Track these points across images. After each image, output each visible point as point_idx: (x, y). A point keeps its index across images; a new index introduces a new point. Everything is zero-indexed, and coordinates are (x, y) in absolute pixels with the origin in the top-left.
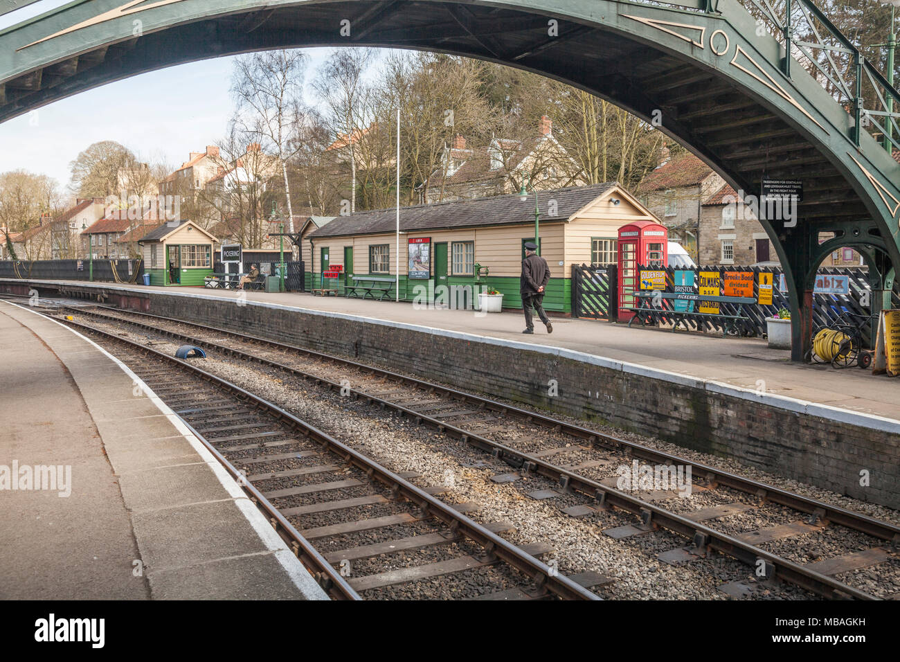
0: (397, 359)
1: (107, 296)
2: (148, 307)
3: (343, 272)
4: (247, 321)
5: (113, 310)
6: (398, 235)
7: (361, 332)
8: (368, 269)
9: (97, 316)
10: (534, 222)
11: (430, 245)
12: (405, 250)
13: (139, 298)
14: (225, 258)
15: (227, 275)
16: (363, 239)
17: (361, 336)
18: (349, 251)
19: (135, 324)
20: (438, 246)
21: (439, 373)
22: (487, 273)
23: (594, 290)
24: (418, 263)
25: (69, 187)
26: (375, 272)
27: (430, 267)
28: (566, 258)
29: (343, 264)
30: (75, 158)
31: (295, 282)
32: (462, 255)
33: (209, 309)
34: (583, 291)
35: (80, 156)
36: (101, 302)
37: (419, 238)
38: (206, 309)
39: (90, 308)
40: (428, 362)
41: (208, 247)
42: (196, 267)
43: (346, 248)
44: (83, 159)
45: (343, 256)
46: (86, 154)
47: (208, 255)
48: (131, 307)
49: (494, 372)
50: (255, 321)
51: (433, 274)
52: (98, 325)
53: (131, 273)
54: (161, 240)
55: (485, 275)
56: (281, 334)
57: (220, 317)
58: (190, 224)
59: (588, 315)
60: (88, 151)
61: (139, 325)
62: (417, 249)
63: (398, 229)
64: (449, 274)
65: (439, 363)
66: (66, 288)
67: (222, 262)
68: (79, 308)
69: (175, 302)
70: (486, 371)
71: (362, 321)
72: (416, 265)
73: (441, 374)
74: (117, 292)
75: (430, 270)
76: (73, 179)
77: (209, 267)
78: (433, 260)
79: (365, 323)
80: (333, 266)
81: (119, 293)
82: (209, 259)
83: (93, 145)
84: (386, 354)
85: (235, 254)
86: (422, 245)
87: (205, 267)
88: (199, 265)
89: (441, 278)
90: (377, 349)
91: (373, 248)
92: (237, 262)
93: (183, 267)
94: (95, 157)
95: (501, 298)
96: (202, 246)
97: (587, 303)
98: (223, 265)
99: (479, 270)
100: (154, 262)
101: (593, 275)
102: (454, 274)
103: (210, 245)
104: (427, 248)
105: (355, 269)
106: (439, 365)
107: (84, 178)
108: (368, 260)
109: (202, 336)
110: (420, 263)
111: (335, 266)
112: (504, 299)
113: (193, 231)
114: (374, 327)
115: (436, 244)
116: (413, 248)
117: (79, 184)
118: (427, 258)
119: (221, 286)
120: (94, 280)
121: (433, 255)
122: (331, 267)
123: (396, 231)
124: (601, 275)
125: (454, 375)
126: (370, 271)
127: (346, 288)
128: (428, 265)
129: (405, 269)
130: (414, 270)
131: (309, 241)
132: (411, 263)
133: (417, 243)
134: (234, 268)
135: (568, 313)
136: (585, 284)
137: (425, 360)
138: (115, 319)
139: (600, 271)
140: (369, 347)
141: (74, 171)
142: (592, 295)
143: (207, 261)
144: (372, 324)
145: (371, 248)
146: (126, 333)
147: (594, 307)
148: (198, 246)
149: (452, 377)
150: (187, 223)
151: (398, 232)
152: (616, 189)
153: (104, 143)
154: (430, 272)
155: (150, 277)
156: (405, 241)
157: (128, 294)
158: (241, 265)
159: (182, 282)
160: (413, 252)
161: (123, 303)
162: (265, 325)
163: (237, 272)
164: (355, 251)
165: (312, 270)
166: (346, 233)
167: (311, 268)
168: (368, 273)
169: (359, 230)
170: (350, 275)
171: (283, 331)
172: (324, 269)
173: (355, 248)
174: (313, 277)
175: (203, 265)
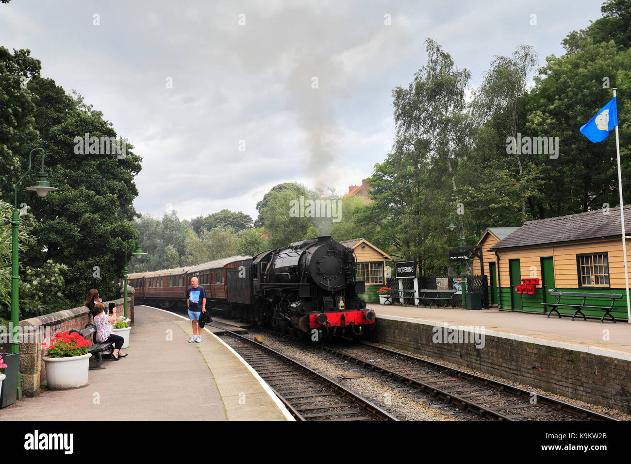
3: (541, 286)
6: (624, 240)
8: (577, 282)
14: (400, 275)
15: (401, 291)
16: (568, 248)
18: (546, 262)
26: (587, 285)
29: (540, 278)
41: (380, 264)
42: (370, 284)
43: (543, 260)
45: (540, 268)
47: (381, 272)
56: (497, 367)
58: (364, 243)
67: (396, 278)
77: (382, 283)
80: (526, 280)
82: (382, 276)
85: (409, 270)
87: (379, 284)
88: (372, 282)
91: (582, 258)
92: (412, 278)
96: (375, 263)
98: (397, 282)
103: (383, 262)
105: (557, 282)
108: (576, 272)
111: (529, 280)
113: (367, 248)
122: (524, 280)
123: (621, 235)
126: (580, 284)
127: (545, 306)
131: (494, 253)
134: (409, 284)
143: (380, 278)
145: (580, 258)
148: (372, 263)
150: (361, 242)
151: (624, 236)
158: (416, 281)
163: (413, 288)
164: (556, 262)
165: (500, 284)
166: (543, 242)
167: (498, 283)
168: (577, 286)
169: (560, 237)
170: (550, 290)
171: (499, 364)
172: (515, 284)
173: (555, 258)
174: (501, 293)
175: (376, 282)
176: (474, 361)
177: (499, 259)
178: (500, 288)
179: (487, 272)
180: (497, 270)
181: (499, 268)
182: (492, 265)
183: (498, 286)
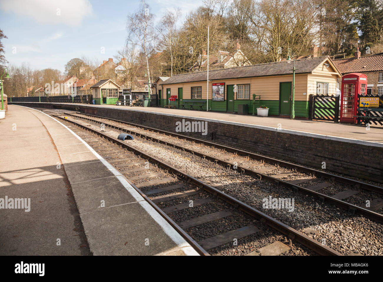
0: (245, 143)
1: (79, 109)
2: (96, 113)
3: (177, 98)
4: (143, 119)
5: (82, 114)
6: (208, 82)
7: (216, 128)
8: (190, 97)
9: (77, 117)
10: (293, 74)
11: (225, 86)
12: (211, 89)
13: (92, 109)
14: (124, 94)
15: (125, 100)
16: (188, 84)
17: (216, 130)
18: (180, 89)
19: (93, 120)
20: (229, 87)
21: (282, 154)
22: (260, 98)
23: (323, 106)
24: (218, 94)
25: (64, 73)
26: (194, 98)
27: (224, 96)
28: (308, 91)
29: (178, 96)
30: (66, 64)
31: (154, 103)
32: (242, 91)
33: (124, 114)
34: (316, 107)
35: (68, 63)
36: (77, 111)
37: (218, 83)
38: (122, 114)
39: (73, 113)
40: (272, 147)
41: (117, 90)
42: (112, 97)
43: (179, 89)
44: (69, 64)
45: (178, 92)
46: (70, 63)
47: (117, 93)
48: (89, 113)
49: (339, 158)
50: (147, 119)
51: (226, 99)
52: (77, 121)
53: (87, 100)
54: (99, 87)
55: (259, 99)
56: (163, 126)
57: (129, 118)
58: (110, 81)
59: (319, 119)
60: (70, 62)
61: (95, 121)
62: (217, 88)
63: (208, 79)
64: (235, 99)
65: (281, 148)
66: (64, 105)
67: (123, 95)
68: (69, 113)
69: (108, 111)
70: (331, 157)
71: (218, 122)
72: (217, 95)
73: (284, 155)
74: (83, 107)
75: (224, 97)
76: (66, 71)
77: (117, 97)
78: (226, 93)
79: (219, 123)
80: (173, 96)
81: (84, 107)
82: (117, 94)
83: (72, 60)
84: (236, 140)
85: (128, 92)
86: (220, 86)
87: (116, 97)
88: (113, 96)
89: (230, 101)
90: (227, 137)
91: (193, 88)
92: (129, 95)
93: (107, 97)
94: (72, 63)
95: (268, 110)
96: (115, 89)
97: (318, 113)
98: (123, 97)
99: (255, 97)
100: (97, 95)
101: (323, 100)
102: (238, 99)
104: (223, 87)
105: (183, 97)
106: (282, 149)
107: (69, 70)
108: (190, 93)
109: (124, 126)
110: (219, 94)
111: (174, 96)
112: (269, 111)
113: (111, 83)
114: (227, 125)
115: (227, 86)
116: (215, 88)
117: (67, 72)
118: (223, 92)
119: (123, 104)
120: (74, 102)
121: (226, 90)
122: (172, 96)
123: (207, 80)
124: (327, 100)
125: (296, 156)
127: (179, 105)
128: (223, 95)
129: (210, 97)
130: (216, 97)
131: (161, 86)
132: (214, 94)
133: (217, 85)
134: (128, 97)
135: (308, 117)
136: (318, 104)
137: (269, 145)
138: (84, 118)
139: (327, 98)
140: (222, 135)
141: (66, 68)
142: (321, 109)
143: (116, 95)
144: (225, 124)
146: (90, 125)
147: (322, 115)
148: (113, 89)
149: (295, 157)
150: (109, 80)
151: (208, 81)
152: (327, 59)
153: (75, 59)
154: (224, 98)
155: (95, 101)
156: (211, 84)
157: (88, 108)
158: (131, 96)
159: (107, 103)
160: (215, 89)
161: (85, 111)
162: (153, 122)
163: (129, 99)
164: (184, 90)
165: (163, 98)
166: (179, 82)
167: (162, 97)
168: (190, 99)
169: (185, 80)
170: (181, 100)
171: (163, 125)
172: (168, 97)
173: (183, 88)
174: (163, 101)
175: (115, 97)
176: (154, 124)
177: (163, 88)
178: (163, 99)
179: (158, 93)
180: (162, 92)
181: (163, 91)
182: (160, 91)
183: (162, 98)
